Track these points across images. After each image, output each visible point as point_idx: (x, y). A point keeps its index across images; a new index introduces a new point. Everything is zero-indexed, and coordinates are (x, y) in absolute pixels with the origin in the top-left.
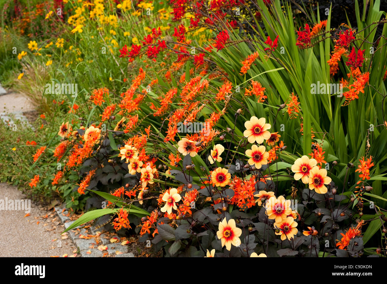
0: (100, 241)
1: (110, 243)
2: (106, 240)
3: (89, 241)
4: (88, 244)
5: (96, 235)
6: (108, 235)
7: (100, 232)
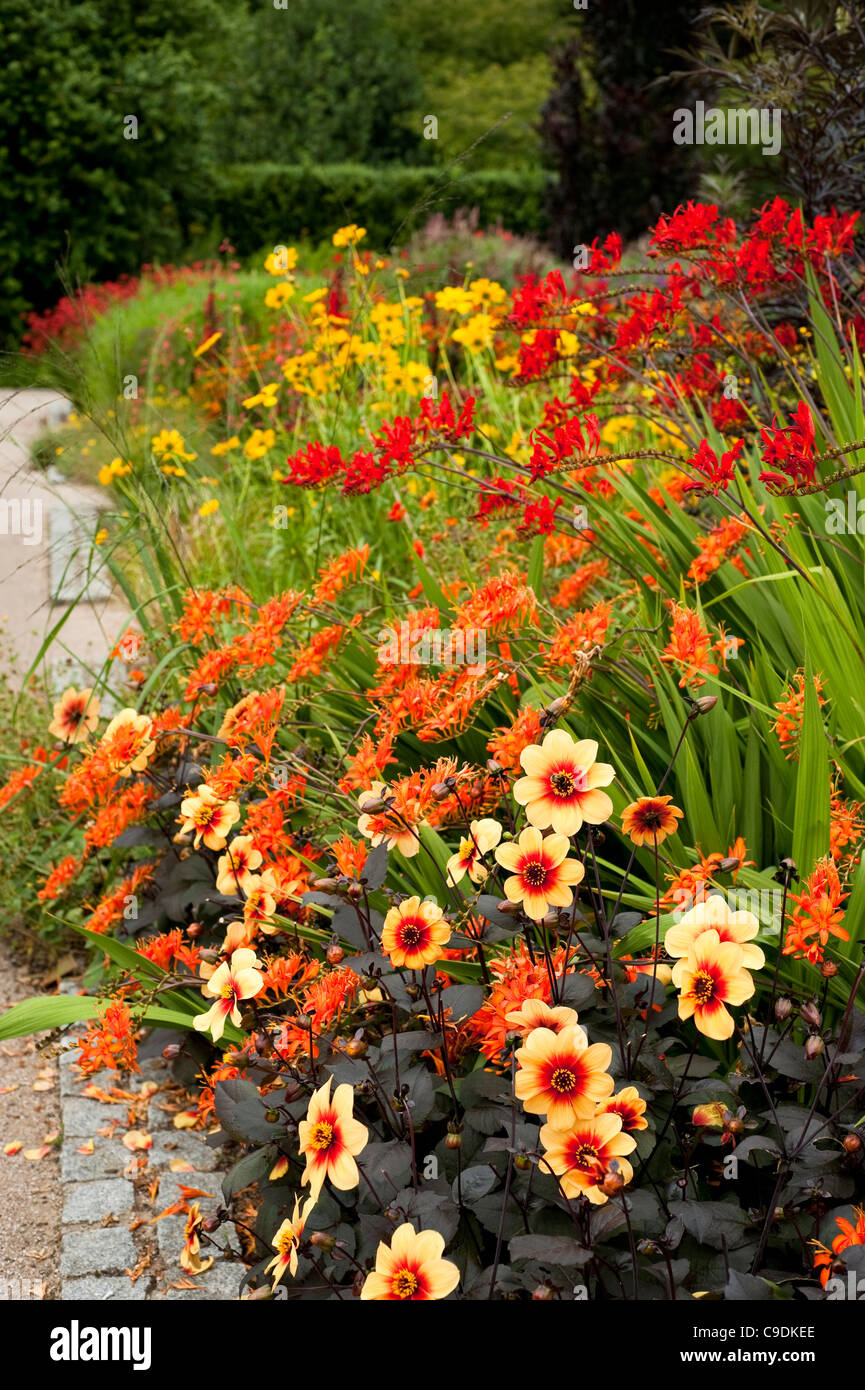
0: (143, 1118)
1: (170, 1126)
2: (160, 1117)
3: (107, 1112)
4: (97, 1121)
5: (139, 1092)
6: (178, 1100)
7: (154, 1086)
